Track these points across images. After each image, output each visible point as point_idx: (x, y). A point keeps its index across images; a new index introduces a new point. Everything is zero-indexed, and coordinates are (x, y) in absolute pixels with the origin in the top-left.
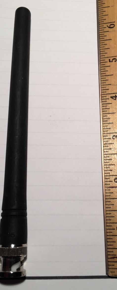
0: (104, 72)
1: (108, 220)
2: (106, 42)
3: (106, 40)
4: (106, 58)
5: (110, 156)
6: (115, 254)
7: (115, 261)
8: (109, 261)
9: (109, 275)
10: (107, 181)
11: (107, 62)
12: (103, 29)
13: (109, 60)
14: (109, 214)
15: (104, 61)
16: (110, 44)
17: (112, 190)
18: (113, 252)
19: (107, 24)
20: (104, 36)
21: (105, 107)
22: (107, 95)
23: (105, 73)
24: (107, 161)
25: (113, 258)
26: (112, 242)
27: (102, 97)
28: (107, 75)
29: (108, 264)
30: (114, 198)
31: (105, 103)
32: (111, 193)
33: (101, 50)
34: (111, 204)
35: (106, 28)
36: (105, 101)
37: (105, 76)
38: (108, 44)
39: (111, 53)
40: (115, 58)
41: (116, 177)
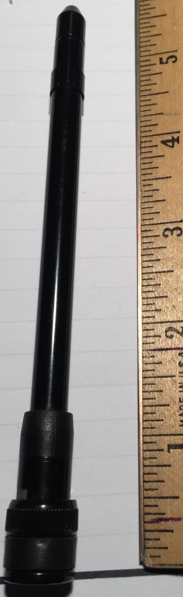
0: (148, 88)
1: (148, 428)
2: (154, 21)
3: (155, 17)
4: (153, 55)
5: (158, 276)
6: (162, 511)
7: (162, 528)
8: (146, 528)
9: (147, 565)
10: (148, 335)
11: (155, 64)
13: (161, 59)
14: (152, 413)
15: (148, 63)
17: (159, 356)
18: (157, 506)
20: (150, 9)
21: (147, 166)
22: (154, 137)
23: (150, 90)
24: (151, 289)
25: (158, 522)
26: (156, 481)
27: (143, 142)
28: (155, 94)
29: (144, 536)
30: (163, 375)
31: (148, 155)
32: (156, 363)
33: (142, 40)
34: (156, 389)
36: (148, 152)
37: (149, 95)
38: (157, 26)
39: (164, 45)
40: (172, 54)
41: (169, 325)
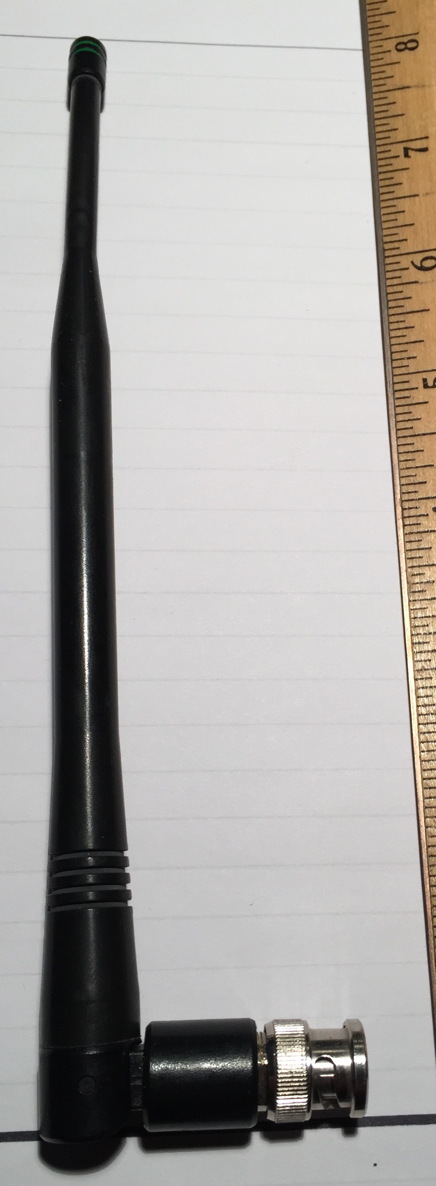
0: (408, 425)
2: (411, 320)
3: (411, 312)
4: (412, 373)
11: (417, 388)
12: (397, 274)
13: (425, 380)
15: (406, 386)
16: (426, 327)
19: (411, 256)
20: (402, 299)
21: (414, 546)
22: (423, 501)
23: (411, 428)
27: (404, 509)
28: (420, 435)
31: (414, 529)
35: (407, 269)
36: (414, 524)
37: (411, 436)
38: (416, 327)
39: (427, 358)
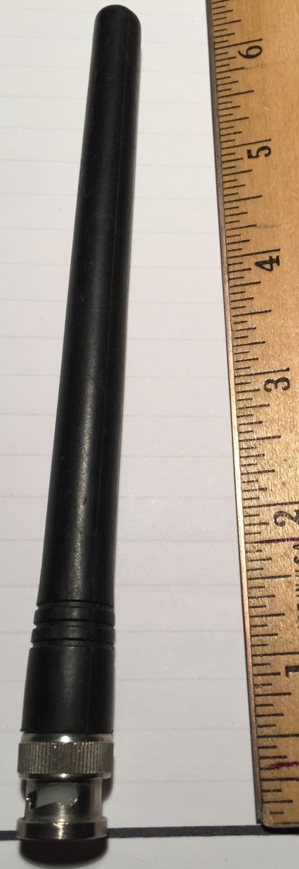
0: (234, 191)
1: (258, 645)
2: (237, 100)
3: (238, 94)
4: (238, 146)
5: (260, 444)
6: (283, 754)
7: (283, 775)
8: (262, 777)
9: (267, 824)
10: (251, 522)
11: (242, 159)
12: (226, 62)
13: (249, 152)
14: (262, 626)
15: (232, 157)
16: (251, 105)
17: (268, 550)
18: (275, 747)
19: (238, 46)
20: (231, 83)
21: (238, 297)
22: (246, 257)
23: (237, 193)
24: (251, 461)
25: (278, 768)
26: (273, 715)
27: (231, 265)
28: (243, 199)
29: (261, 786)
30: (274, 575)
31: (239, 282)
32: (264, 560)
33: (223, 126)
34: (266, 594)
36: (238, 278)
37: (236, 201)
38: (242, 106)
39: (252, 132)
40: (265, 144)
41: (278, 508)
